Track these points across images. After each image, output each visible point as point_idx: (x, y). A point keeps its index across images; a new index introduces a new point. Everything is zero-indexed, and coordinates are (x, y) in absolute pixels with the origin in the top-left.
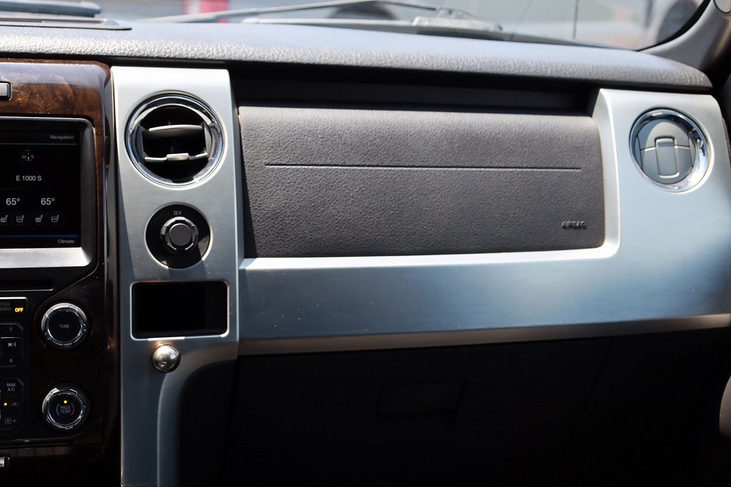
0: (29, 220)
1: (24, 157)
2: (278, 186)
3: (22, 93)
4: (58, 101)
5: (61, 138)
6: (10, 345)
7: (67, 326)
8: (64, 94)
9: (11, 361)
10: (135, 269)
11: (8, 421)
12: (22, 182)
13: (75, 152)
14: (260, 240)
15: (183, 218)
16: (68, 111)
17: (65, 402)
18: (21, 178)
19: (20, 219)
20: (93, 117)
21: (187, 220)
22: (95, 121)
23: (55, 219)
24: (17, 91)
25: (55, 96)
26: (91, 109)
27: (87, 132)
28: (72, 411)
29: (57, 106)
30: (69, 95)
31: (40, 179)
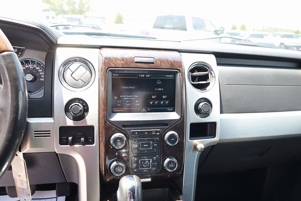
0: (159, 103)
1: (158, 82)
2: (229, 91)
3: (158, 61)
4: (169, 64)
5: (169, 76)
6: (155, 145)
7: (173, 139)
8: (171, 62)
9: (155, 150)
10: (191, 119)
11: (153, 169)
12: (157, 91)
13: (174, 81)
14: (224, 109)
15: (206, 103)
16: (172, 67)
17: (172, 163)
18: (157, 89)
19: (156, 102)
20: (180, 70)
21: (208, 103)
22: (181, 71)
23: (167, 102)
24: (156, 61)
25: (168, 63)
26: (179, 67)
27: (178, 74)
28: (174, 165)
29: (169, 66)
30: (172, 62)
31: (163, 89)
